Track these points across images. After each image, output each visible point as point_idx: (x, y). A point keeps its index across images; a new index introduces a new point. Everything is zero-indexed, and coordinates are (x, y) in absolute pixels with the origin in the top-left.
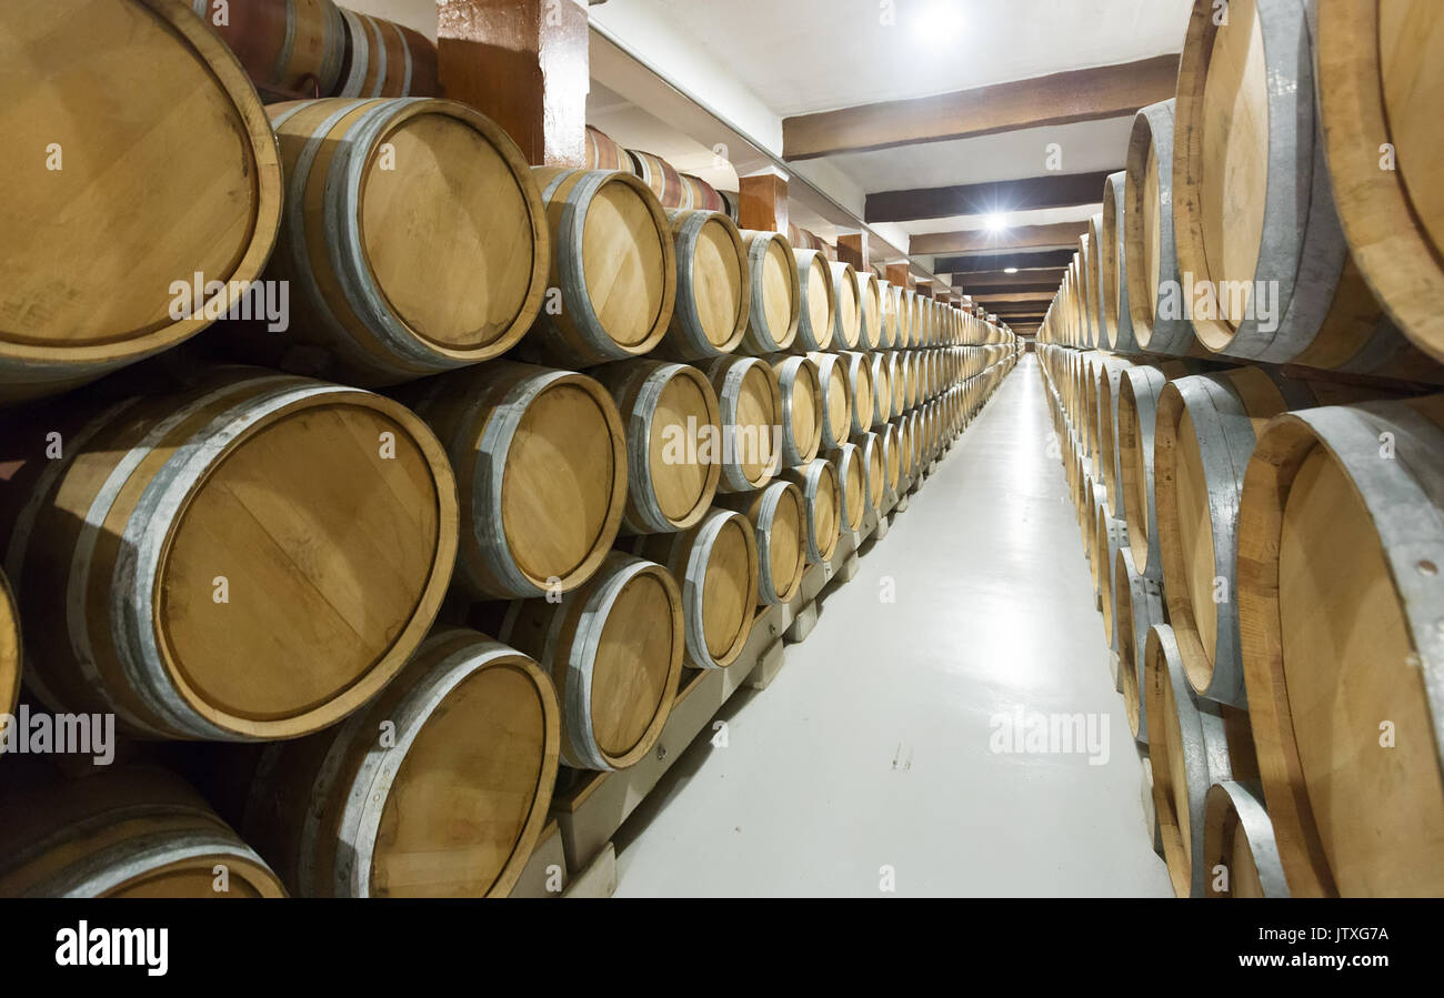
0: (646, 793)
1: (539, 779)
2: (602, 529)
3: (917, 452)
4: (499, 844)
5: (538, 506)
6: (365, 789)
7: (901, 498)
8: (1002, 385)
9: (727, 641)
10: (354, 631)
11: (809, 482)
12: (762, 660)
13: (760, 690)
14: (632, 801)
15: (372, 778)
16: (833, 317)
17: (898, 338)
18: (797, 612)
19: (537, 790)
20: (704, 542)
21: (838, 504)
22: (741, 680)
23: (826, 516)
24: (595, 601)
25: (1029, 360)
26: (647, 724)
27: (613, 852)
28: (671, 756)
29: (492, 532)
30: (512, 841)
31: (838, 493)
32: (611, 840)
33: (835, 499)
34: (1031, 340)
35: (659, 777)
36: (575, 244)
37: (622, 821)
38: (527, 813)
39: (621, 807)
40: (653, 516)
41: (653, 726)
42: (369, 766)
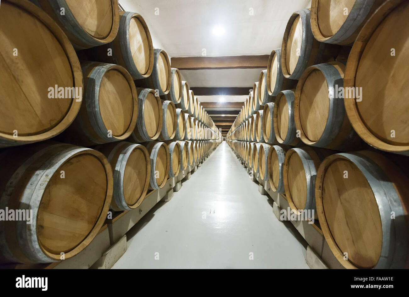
0: (136, 223)
1: (104, 203)
2: (129, 127)
3: (203, 152)
4: (89, 222)
5: (109, 107)
6: (36, 183)
7: (199, 163)
8: (219, 146)
9: (160, 182)
10: (36, 113)
11: (181, 146)
12: (168, 193)
13: (167, 202)
14: (131, 225)
15: (39, 179)
16: (188, 103)
17: (201, 119)
18: (177, 182)
19: (103, 207)
20: (156, 148)
21: (188, 155)
22: (163, 197)
23: (185, 158)
24: (125, 151)
25: (224, 142)
26: (138, 199)
27: (126, 238)
28: (143, 214)
29: (93, 106)
30: (93, 223)
31: (188, 152)
32: (125, 234)
33: (187, 154)
34: (225, 138)
35: (140, 219)
36: (126, 28)
37: (128, 230)
38: (99, 214)
39: (128, 225)
40: (143, 132)
41: (140, 199)
42: (38, 175)
